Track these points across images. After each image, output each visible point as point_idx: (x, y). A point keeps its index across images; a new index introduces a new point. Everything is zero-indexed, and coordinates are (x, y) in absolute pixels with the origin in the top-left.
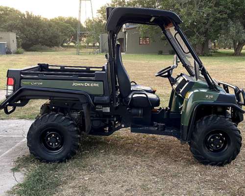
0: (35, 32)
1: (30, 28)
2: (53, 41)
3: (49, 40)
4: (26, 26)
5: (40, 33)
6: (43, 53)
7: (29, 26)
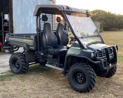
0: (111, 22)
1: (109, 20)
2: (121, 26)
3: (119, 25)
4: (107, 19)
5: (114, 22)
6: (113, 32)
7: (109, 19)
